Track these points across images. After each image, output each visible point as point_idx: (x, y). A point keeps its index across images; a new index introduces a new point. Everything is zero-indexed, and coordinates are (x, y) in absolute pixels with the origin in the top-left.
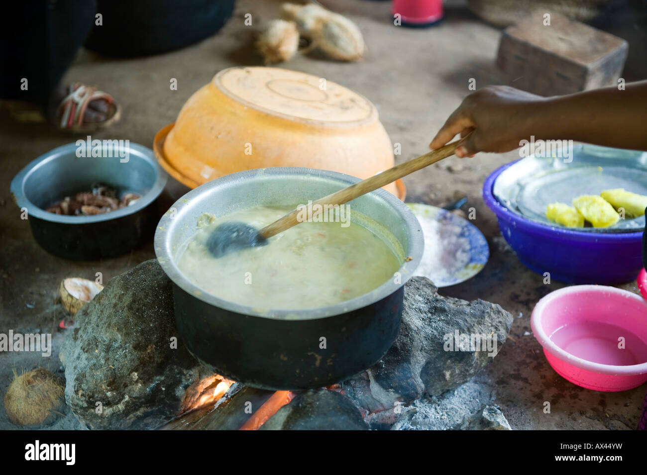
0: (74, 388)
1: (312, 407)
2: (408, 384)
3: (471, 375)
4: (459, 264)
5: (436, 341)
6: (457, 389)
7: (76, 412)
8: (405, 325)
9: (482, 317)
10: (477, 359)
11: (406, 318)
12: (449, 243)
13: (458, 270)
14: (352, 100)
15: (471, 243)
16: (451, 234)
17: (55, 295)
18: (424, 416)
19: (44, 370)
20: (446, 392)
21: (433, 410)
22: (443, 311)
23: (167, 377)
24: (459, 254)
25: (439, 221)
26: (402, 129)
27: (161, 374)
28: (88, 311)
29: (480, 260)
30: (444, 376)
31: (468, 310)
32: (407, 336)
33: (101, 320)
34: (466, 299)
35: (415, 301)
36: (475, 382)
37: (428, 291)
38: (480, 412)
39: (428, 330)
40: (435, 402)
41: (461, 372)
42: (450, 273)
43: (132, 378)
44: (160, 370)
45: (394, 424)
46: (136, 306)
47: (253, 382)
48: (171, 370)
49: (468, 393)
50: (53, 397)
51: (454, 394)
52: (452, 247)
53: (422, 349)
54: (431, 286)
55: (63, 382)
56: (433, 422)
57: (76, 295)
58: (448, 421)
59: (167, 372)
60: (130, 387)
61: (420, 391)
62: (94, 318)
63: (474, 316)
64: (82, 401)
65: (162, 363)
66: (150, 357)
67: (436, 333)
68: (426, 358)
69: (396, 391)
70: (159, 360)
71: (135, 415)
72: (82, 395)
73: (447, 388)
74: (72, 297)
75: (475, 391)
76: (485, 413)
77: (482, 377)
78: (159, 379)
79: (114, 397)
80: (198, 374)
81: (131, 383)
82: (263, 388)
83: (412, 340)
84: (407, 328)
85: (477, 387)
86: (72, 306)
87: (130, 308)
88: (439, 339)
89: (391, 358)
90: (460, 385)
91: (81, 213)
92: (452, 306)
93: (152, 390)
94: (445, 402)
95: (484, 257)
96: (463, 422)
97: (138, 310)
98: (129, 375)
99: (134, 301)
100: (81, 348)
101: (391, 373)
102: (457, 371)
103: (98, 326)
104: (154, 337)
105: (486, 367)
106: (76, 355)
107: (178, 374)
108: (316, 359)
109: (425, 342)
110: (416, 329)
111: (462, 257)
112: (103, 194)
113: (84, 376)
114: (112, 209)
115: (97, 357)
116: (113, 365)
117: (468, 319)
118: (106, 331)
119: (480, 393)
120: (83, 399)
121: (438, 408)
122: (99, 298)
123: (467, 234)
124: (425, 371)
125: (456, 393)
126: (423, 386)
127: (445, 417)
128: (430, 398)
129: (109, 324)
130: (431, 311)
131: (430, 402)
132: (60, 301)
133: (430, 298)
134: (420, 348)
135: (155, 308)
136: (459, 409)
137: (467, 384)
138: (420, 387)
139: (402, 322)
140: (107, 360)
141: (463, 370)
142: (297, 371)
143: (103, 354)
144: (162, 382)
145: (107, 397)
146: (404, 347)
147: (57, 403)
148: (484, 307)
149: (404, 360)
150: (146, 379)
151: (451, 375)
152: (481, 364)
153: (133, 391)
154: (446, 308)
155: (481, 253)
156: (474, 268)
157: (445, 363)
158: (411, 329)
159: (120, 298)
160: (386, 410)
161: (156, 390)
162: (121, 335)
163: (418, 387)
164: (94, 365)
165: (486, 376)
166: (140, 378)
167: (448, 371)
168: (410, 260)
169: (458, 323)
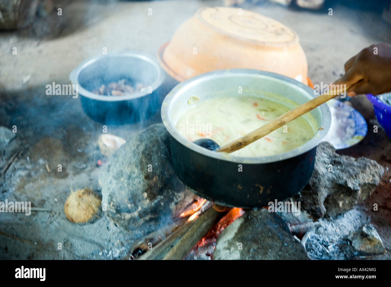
0: (108, 201)
1: (257, 219)
2: (316, 208)
3: (355, 205)
4: (348, 135)
5: (335, 182)
6: (346, 213)
7: (108, 215)
8: (315, 171)
9: (365, 168)
10: (360, 195)
11: (316, 167)
12: (342, 122)
13: (347, 139)
14: (283, 30)
15: (355, 122)
16: (343, 116)
17: (95, 145)
18: (324, 229)
19: (89, 189)
20: (339, 214)
21: (330, 225)
22: (339, 163)
23: (165, 197)
24: (348, 129)
25: (336, 108)
26: (312, 50)
27: (161, 194)
28: (117, 154)
29: (362, 133)
30: (338, 204)
31: (355, 163)
32: (316, 178)
33: (125, 160)
34: (354, 157)
35: (322, 156)
36: (358, 209)
37: (330, 151)
38: (361, 228)
39: (330, 175)
40: (331, 221)
41: (349, 202)
42: (342, 140)
43: (143, 196)
44: (161, 192)
45: (306, 232)
46: (147, 152)
47: (220, 202)
48: (168, 192)
49: (352, 216)
50: (94, 206)
51: (344, 217)
52: (344, 125)
53: (325, 186)
54: (332, 147)
55: (100, 197)
56: (330, 233)
57: (108, 144)
58: (340, 233)
59: (165, 193)
60: (142, 202)
61: (323, 213)
62: (121, 159)
63: (359, 167)
64: (112, 209)
65: (162, 188)
66: (155, 184)
67: (334, 177)
68: (328, 193)
69: (308, 212)
70: (160, 187)
71: (144, 220)
72: (113, 205)
73: (339, 212)
74: (106, 146)
75: (357, 215)
76: (364, 229)
77: (362, 207)
78: (160, 197)
79: (132, 208)
80: (183, 196)
81: (143, 199)
82: (226, 206)
83: (319, 181)
84: (317, 173)
85: (358, 213)
86: (106, 151)
87: (143, 153)
88: (337, 181)
89: (306, 191)
90: (348, 211)
91: (111, 95)
92: (345, 160)
93: (155, 204)
94: (338, 221)
95: (364, 132)
96: (350, 234)
97: (148, 155)
98: (142, 194)
99: (146, 149)
100: (112, 177)
101: (306, 201)
102: (347, 202)
103: (123, 164)
104: (158, 172)
105: (365, 201)
106: (109, 181)
107: (171, 195)
108: (260, 189)
109: (327, 183)
110: (322, 174)
111: (350, 131)
112: (125, 83)
113: (114, 194)
114: (130, 93)
115: (122, 183)
116: (132, 188)
117: (356, 169)
118: (128, 166)
119: (360, 217)
120: (113, 207)
121: (334, 224)
122: (124, 146)
123: (353, 116)
124: (326, 201)
125: (345, 215)
126: (325, 210)
127: (338, 230)
128: (328, 218)
129: (130, 163)
130: (332, 163)
131: (328, 220)
132: (98, 148)
133: (331, 155)
134: (324, 186)
135: (159, 154)
136: (347, 226)
137: (353, 210)
138: (324, 210)
139: (314, 169)
140: (129, 184)
141: (351, 201)
142: (248, 196)
143: (126, 181)
144: (162, 200)
145: (128, 207)
146: (314, 185)
147: (97, 210)
148: (366, 162)
149: (314, 193)
150: (152, 197)
151: (343, 204)
152: (362, 198)
153: (144, 204)
154: (342, 162)
155: (362, 129)
156: (357, 138)
157: (339, 196)
158: (319, 174)
159: (137, 147)
160: (300, 224)
161: (158, 205)
162: (138, 170)
163: (322, 210)
164: (121, 187)
165: (365, 206)
166: (148, 196)
167: (341, 201)
168: (322, 129)
169: (349, 172)
